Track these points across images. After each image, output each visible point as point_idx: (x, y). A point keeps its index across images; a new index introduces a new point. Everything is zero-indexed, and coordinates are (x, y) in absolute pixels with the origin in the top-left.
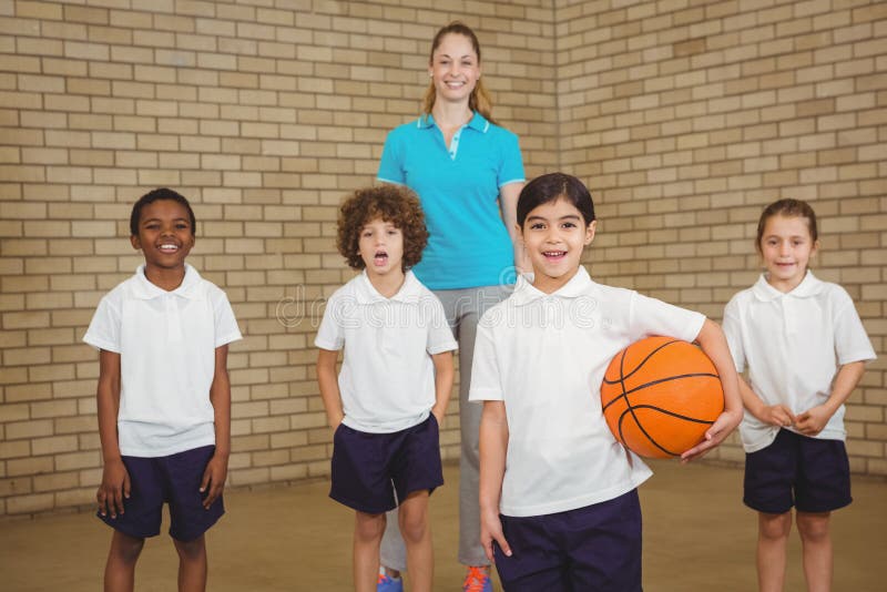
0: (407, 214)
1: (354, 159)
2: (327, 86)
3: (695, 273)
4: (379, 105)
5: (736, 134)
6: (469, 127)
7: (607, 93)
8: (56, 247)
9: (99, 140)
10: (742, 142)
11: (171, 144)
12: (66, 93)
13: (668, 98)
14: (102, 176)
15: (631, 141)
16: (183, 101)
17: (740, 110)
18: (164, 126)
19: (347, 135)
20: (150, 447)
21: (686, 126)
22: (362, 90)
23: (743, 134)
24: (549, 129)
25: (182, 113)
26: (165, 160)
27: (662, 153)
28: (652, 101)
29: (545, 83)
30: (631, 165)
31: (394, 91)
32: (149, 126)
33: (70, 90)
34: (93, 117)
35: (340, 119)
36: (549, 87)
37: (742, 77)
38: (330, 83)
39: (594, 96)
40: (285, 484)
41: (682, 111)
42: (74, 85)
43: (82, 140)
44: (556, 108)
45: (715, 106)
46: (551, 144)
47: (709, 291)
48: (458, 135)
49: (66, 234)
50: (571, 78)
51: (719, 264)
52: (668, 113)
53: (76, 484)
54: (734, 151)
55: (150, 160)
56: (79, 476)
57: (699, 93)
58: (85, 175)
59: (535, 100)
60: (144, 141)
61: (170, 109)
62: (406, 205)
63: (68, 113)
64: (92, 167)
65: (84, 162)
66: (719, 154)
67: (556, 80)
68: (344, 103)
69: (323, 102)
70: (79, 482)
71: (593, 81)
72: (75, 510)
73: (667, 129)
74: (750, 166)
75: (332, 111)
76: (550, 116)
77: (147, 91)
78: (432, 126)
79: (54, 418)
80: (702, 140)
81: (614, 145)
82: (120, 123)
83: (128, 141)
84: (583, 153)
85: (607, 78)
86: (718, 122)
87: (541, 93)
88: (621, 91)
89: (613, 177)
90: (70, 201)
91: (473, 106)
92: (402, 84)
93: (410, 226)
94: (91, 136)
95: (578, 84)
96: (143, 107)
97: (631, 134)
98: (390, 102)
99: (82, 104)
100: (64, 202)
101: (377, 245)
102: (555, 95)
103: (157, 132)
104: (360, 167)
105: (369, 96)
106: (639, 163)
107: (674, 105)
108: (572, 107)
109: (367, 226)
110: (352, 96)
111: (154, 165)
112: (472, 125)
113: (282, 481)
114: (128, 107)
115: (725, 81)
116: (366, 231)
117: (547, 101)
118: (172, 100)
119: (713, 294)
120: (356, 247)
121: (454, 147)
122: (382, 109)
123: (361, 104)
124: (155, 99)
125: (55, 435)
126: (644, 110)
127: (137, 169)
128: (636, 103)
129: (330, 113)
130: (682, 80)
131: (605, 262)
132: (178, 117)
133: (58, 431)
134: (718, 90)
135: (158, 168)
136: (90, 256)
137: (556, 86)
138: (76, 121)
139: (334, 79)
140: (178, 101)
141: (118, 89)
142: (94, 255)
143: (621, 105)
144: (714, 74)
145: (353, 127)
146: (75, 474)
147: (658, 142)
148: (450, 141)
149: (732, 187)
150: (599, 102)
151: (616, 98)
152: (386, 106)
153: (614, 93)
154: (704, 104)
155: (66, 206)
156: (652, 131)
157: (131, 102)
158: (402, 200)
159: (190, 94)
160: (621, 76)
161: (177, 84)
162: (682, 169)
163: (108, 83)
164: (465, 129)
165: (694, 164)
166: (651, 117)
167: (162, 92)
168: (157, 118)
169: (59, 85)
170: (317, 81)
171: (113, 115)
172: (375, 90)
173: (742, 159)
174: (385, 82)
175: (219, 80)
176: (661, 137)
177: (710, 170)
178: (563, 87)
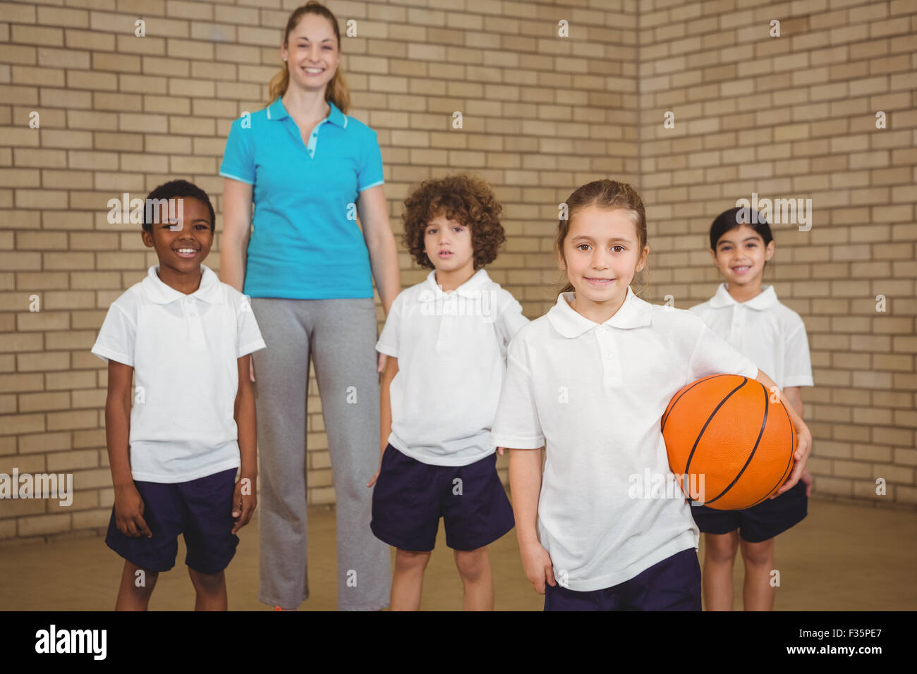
0: (474, 209)
1: (409, 148)
2: (381, 65)
3: (792, 281)
4: (439, 88)
5: (841, 126)
6: (328, 122)
7: (695, 77)
8: (78, 241)
9: (128, 122)
10: (848, 134)
11: (207, 127)
12: (92, 69)
13: (765, 84)
14: (129, 162)
15: (721, 131)
16: (221, 81)
17: (846, 98)
18: (200, 108)
19: (402, 120)
20: (170, 471)
21: (784, 116)
22: (420, 70)
23: (849, 126)
24: (629, 117)
25: (220, 94)
26: (200, 145)
27: (756, 146)
28: (746, 87)
29: (625, 65)
30: (721, 158)
31: (456, 72)
32: (183, 107)
33: (96, 66)
34: (122, 97)
35: (395, 102)
36: (629, 69)
37: (850, 61)
38: (384, 62)
39: (681, 80)
40: (328, 508)
41: (780, 98)
42: (100, 60)
43: (109, 122)
44: (637, 93)
45: (818, 93)
46: (631, 133)
47: (806, 302)
48: (316, 130)
49: (89, 226)
50: (654, 60)
51: (819, 272)
52: (764, 101)
53: (95, 504)
54: (839, 145)
55: (182, 145)
56: (99, 495)
57: (799, 79)
58: (110, 161)
59: (613, 84)
60: (179, 125)
61: (206, 89)
62: (473, 200)
63: (93, 91)
64: (119, 152)
65: (110, 147)
66: (822, 147)
67: (637, 62)
68: (400, 85)
69: (376, 83)
70: (99, 502)
71: (679, 64)
72: (94, 533)
73: (763, 118)
74: (856, 161)
75: (387, 93)
76: (630, 102)
77: (182, 69)
78: (285, 119)
79: (72, 431)
80: (802, 132)
81: (703, 135)
82: (151, 104)
83: (160, 124)
84: (666, 144)
85: (696, 60)
86: (821, 111)
87: (620, 76)
88: (711, 74)
89: (700, 172)
90: (94, 190)
91: (330, 98)
92: (465, 65)
93: (479, 222)
94: (118, 118)
95: (662, 67)
96: (178, 87)
97: (721, 123)
98: (451, 85)
99: (109, 82)
100: (87, 190)
101: (441, 244)
102: (637, 78)
103: (191, 115)
104: (417, 157)
105: (428, 78)
106: (731, 156)
107: (771, 91)
108: (655, 93)
109: (431, 223)
110: (409, 77)
111: (188, 151)
112: (330, 118)
113: (324, 505)
114: (160, 86)
115: (830, 65)
116: (430, 228)
117: (628, 85)
118: (207, 79)
119: (811, 306)
120: (422, 245)
121: (312, 144)
122: (442, 92)
123: (418, 86)
124: (190, 77)
125: (73, 449)
126: (737, 97)
127: (169, 155)
128: (728, 89)
129: (384, 97)
130: (781, 64)
131: (689, 266)
132: (216, 98)
133: (76, 445)
134: (822, 75)
135: (192, 155)
136: (114, 251)
137: (638, 69)
138: (102, 101)
139: (389, 58)
140: (216, 81)
141: (150, 65)
142: (119, 250)
143: (711, 91)
144: (818, 57)
145: (410, 112)
146: (95, 493)
147: (751, 133)
148: (308, 138)
149: (835, 184)
150: (686, 87)
151: (704, 83)
152: (447, 88)
153: (703, 77)
154: (805, 90)
155: (89, 195)
156: (745, 121)
157: (163, 81)
158: (469, 194)
159: (229, 72)
160: (711, 58)
161: (215, 61)
162: (778, 164)
163: (138, 59)
164: (324, 124)
165: (793, 158)
166: (745, 105)
167: (198, 69)
168: (191, 99)
169: (83, 60)
170: (371, 60)
171: (143, 95)
172: (435, 71)
173: (848, 154)
174: (447, 62)
175: (261, 57)
176: (756, 128)
177: (811, 165)
178: (645, 70)
